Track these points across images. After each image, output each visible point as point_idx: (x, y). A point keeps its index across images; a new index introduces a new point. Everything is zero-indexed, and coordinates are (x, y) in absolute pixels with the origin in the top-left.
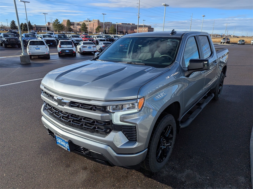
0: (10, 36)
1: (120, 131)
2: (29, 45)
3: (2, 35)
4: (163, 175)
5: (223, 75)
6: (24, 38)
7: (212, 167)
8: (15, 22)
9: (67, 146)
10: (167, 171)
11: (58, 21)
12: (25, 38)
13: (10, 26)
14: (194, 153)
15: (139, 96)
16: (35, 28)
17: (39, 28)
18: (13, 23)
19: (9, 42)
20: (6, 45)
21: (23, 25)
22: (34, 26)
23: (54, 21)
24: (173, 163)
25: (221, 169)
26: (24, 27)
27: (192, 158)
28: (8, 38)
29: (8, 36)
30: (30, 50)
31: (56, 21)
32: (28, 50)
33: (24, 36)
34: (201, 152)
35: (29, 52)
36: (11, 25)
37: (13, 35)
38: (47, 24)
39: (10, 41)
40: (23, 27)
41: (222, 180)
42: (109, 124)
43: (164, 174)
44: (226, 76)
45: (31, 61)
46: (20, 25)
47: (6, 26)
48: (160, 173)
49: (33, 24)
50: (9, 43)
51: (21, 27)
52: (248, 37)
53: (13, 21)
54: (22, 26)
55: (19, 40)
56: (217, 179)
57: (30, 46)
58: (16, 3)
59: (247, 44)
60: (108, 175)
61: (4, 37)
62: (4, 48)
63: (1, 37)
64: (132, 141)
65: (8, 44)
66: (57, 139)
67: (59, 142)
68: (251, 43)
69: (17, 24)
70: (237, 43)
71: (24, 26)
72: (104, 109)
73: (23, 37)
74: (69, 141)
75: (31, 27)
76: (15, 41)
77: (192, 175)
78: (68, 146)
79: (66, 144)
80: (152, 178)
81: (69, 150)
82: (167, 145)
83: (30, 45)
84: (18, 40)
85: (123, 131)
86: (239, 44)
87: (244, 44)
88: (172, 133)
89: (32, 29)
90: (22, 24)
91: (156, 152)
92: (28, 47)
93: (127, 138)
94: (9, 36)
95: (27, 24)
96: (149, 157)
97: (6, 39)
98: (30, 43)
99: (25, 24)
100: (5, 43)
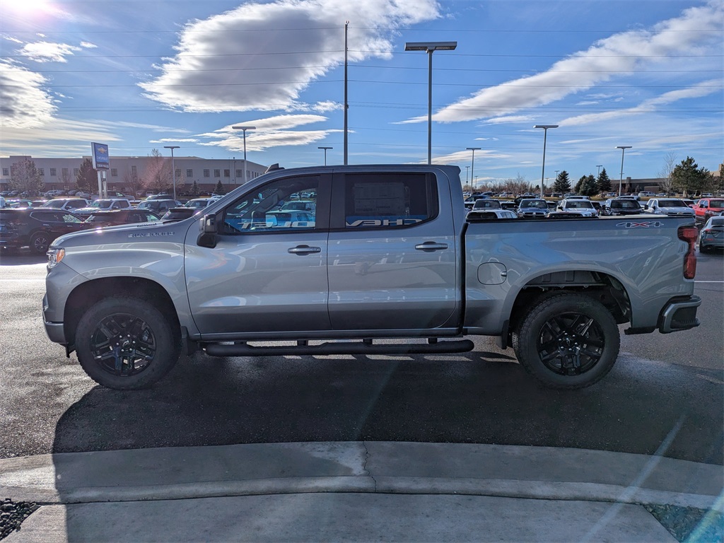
8: (568, 174)
11: (693, 164)
18: (564, 176)
21: (584, 182)
22: (613, 183)
23: (680, 163)
26: (587, 184)
31: (686, 164)
36: (557, 181)
40: (582, 186)
51: (578, 185)
53: (565, 172)
54: (581, 183)
69: (571, 180)
90: (584, 177)
95: (596, 177)
99: (591, 177)
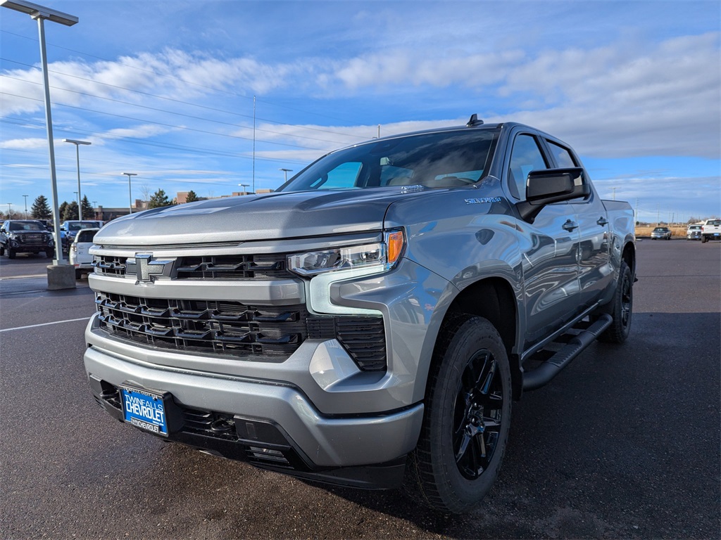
0: (27, 227)
1: (331, 337)
2: (76, 241)
3: (5, 226)
4: (482, 524)
5: (627, 267)
6: (65, 233)
7: (642, 498)
8: (46, 199)
9: (159, 418)
10: (493, 513)
11: (164, 196)
12: (68, 233)
13: (31, 210)
14: (578, 464)
15: (388, 225)
16: (100, 216)
17: (111, 215)
18: (41, 202)
19: (22, 243)
20: (13, 251)
21: (67, 208)
22: (97, 211)
23: (154, 195)
24: (511, 492)
25: (675, 503)
26: (71, 211)
27: (574, 478)
28: (22, 231)
29: (23, 229)
30: (79, 256)
31: (158, 195)
32: (72, 255)
33: (66, 228)
34: (599, 461)
35: (75, 259)
36: (36, 206)
37: (37, 226)
38: (134, 204)
39: (27, 240)
40: (66, 211)
41: (684, 531)
42: (297, 317)
43: (486, 523)
44: (636, 280)
45: (77, 284)
46: (59, 206)
47: (21, 212)
48: (472, 519)
49: (95, 206)
50: (23, 245)
51: (61, 212)
52: (675, 223)
53: (42, 197)
54: (64, 210)
55: (51, 238)
56: (668, 529)
57: (80, 243)
58: (56, 157)
59: (678, 237)
60: (293, 528)
61: (11, 229)
62: (6, 260)
63: (4, 230)
64: (370, 371)
65: (21, 250)
66: (127, 402)
67: (135, 412)
68: (688, 235)
69: (51, 206)
70: (650, 238)
71: (70, 208)
72: (278, 267)
73: (63, 230)
74: (165, 395)
75: (89, 212)
76: (41, 239)
77: (580, 521)
78: (162, 413)
79: (154, 411)
80: (445, 535)
81: (165, 428)
82: (488, 424)
83: (79, 241)
84: (49, 238)
85: (340, 338)
86: (655, 239)
87: (669, 239)
88: (497, 384)
89: (92, 217)
90: (65, 204)
91: (454, 432)
92: (74, 247)
93: (356, 361)
94: (25, 227)
95: (78, 204)
96: (429, 443)
97: (16, 234)
98: (80, 236)
99: (74, 203)
100: (11, 245)
